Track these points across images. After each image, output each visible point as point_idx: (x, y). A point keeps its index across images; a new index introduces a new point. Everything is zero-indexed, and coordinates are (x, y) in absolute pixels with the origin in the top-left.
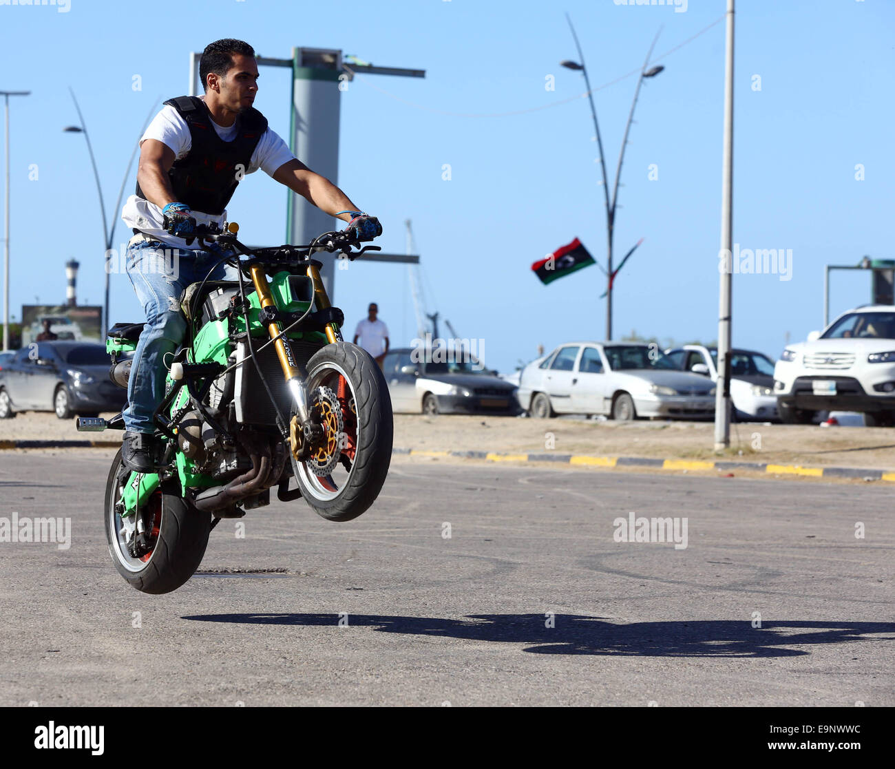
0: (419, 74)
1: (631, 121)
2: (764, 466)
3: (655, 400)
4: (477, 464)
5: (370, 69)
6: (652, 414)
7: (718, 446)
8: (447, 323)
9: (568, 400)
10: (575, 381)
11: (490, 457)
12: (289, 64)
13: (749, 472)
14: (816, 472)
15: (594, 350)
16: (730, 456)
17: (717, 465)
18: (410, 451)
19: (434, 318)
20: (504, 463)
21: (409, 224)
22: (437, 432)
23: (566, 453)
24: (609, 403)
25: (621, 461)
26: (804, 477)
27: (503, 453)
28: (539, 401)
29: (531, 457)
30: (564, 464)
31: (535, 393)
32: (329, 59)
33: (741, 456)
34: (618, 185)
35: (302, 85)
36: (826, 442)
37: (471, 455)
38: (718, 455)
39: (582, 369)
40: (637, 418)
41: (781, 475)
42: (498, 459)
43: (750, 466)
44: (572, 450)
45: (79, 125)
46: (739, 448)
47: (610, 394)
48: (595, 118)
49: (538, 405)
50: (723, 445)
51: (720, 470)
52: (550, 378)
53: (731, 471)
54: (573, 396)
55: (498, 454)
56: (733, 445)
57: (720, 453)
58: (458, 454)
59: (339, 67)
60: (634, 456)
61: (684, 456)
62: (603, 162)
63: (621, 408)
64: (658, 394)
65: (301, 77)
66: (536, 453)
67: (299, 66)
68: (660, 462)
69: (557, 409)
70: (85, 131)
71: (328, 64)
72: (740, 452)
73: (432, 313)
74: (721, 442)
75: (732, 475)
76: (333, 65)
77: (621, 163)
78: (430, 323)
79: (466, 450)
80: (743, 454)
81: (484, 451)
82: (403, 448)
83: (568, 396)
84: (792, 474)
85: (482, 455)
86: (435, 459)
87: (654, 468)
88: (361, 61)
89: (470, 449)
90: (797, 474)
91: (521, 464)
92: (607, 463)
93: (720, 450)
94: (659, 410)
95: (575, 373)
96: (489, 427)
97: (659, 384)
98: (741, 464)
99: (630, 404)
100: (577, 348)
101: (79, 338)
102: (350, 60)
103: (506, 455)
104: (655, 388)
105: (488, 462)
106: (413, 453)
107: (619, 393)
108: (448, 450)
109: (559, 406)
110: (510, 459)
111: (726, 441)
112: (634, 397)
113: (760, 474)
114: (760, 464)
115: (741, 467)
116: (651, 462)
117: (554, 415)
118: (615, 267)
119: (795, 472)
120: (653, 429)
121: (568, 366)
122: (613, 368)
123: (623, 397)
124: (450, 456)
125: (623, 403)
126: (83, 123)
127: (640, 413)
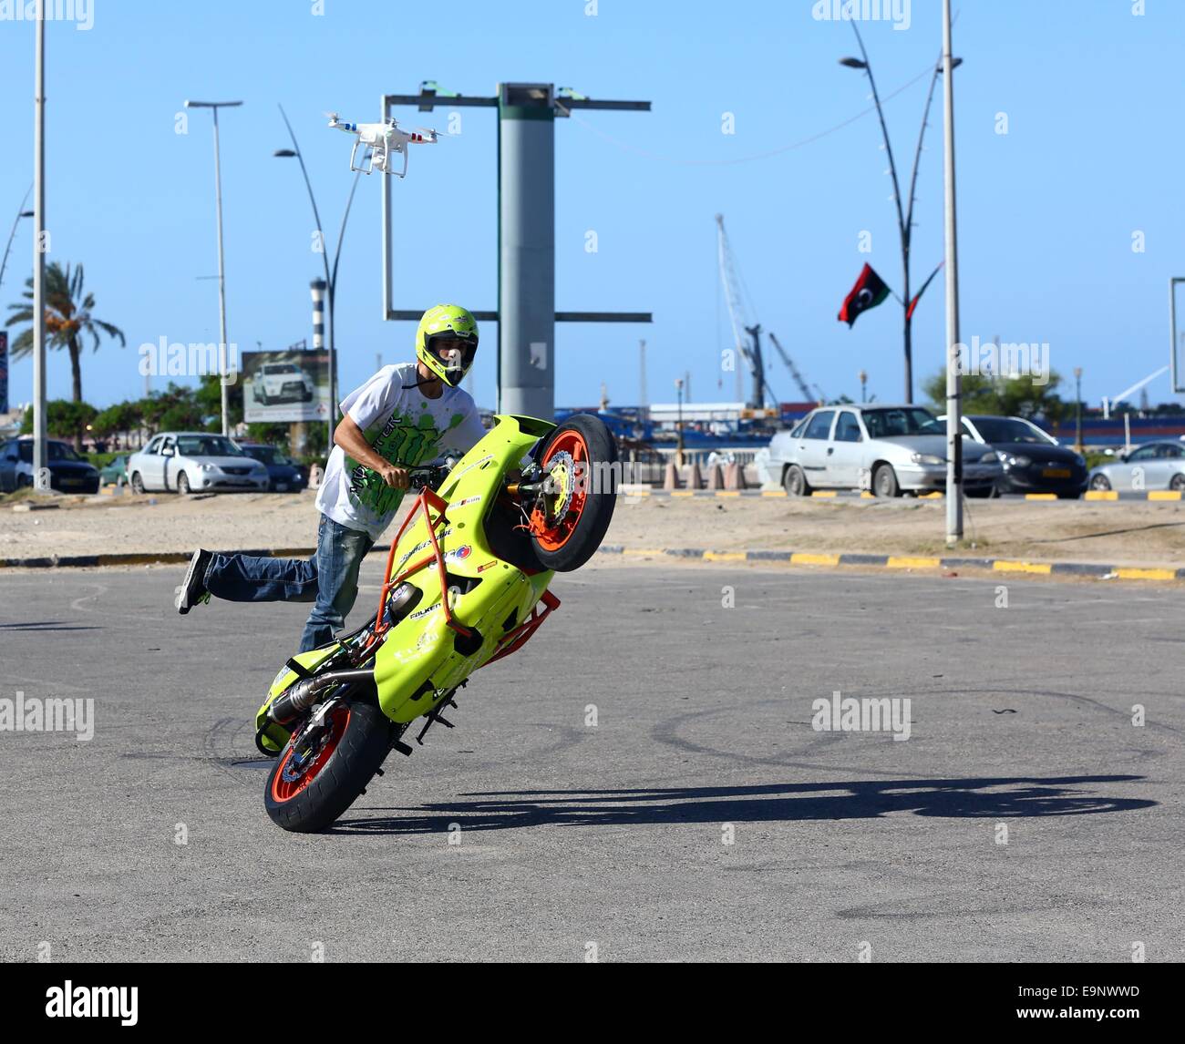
0: (644, 106)
1: (925, 124)
2: (991, 562)
3: (919, 471)
4: (691, 565)
5: (587, 104)
6: (916, 487)
7: (951, 539)
8: (772, 336)
9: (823, 472)
10: (830, 451)
11: (707, 555)
12: (494, 102)
13: (975, 569)
14: (1046, 570)
15: (851, 415)
16: (962, 549)
17: (943, 562)
18: (622, 550)
19: (755, 332)
20: (722, 563)
21: (720, 220)
22: (667, 519)
23: (788, 549)
24: (868, 476)
25: (843, 559)
26: (1031, 574)
27: (720, 551)
28: (793, 474)
29: (750, 556)
30: (785, 563)
31: (787, 466)
32: (538, 94)
33: (973, 550)
34: (912, 199)
35: (509, 127)
36: (1076, 526)
37: (687, 553)
38: (949, 549)
39: (837, 438)
40: (899, 493)
41: (1008, 573)
42: (715, 558)
43: (977, 562)
44: (797, 545)
45: (292, 149)
46: (971, 541)
47: (869, 464)
48: (883, 123)
49: (792, 479)
50: (955, 537)
51: (946, 568)
52: (803, 448)
53: (957, 569)
54: (829, 468)
55: (715, 552)
56: (966, 536)
57: (951, 546)
58: (672, 553)
59: (551, 104)
60: (860, 552)
61: (912, 551)
62: (894, 174)
63: (882, 480)
64: (922, 463)
65: (507, 118)
66: (756, 551)
67: (504, 105)
68: (884, 560)
69: (812, 484)
70: (299, 155)
71: (538, 100)
72: (973, 545)
73: (752, 326)
74: (953, 534)
75: (955, 575)
76: (544, 101)
77: (915, 174)
78: (750, 338)
79: (681, 547)
80: (976, 547)
81: (700, 549)
82: (615, 546)
83: (824, 469)
84: (1019, 572)
85: (698, 554)
86: (648, 559)
87: (877, 566)
88: (578, 95)
89: (687, 547)
90: (1025, 571)
91: (738, 562)
92: (827, 560)
93: (953, 543)
94: (924, 481)
95: (830, 442)
96: (725, 511)
97: (923, 452)
98: (968, 561)
99: (893, 477)
100: (833, 413)
101: (311, 388)
102: (565, 94)
103: (723, 553)
104: (919, 456)
105: (705, 562)
106: (625, 552)
107: (879, 464)
108: (663, 548)
109: (814, 479)
110: (727, 558)
111: (959, 532)
112: (896, 467)
113: (987, 571)
114: (987, 561)
115: (968, 564)
116: (875, 560)
117: (809, 490)
118: (913, 294)
119: (1022, 569)
120: (905, 509)
121: (823, 434)
122: (871, 436)
123: (884, 467)
124: (665, 554)
125: (884, 474)
126: (297, 147)
127: (903, 486)
